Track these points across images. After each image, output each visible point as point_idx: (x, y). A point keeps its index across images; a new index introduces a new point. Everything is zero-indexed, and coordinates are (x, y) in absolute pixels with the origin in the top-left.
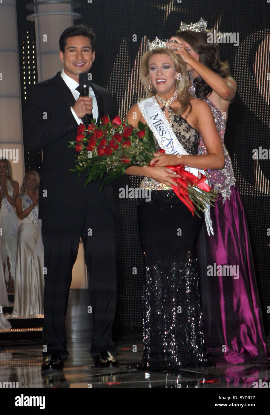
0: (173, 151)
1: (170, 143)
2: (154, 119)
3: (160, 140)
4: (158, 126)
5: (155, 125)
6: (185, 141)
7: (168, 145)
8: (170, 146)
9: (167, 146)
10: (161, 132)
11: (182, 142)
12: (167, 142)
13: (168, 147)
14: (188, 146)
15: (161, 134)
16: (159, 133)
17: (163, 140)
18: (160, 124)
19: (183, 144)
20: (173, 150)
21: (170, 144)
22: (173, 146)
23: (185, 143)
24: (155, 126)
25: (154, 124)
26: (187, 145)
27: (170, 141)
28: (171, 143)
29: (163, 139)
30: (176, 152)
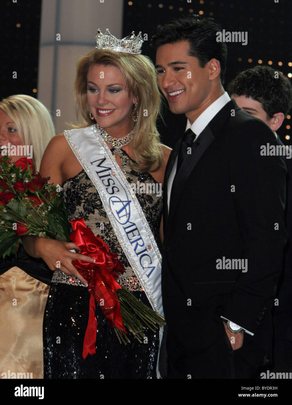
0: (128, 223)
1: (124, 208)
2: (99, 166)
3: (108, 201)
4: (106, 179)
5: (101, 174)
6: (151, 206)
7: (121, 210)
8: (123, 213)
9: (118, 213)
10: (111, 187)
11: (147, 208)
12: (120, 206)
13: (120, 215)
14: (153, 216)
15: (110, 190)
16: (107, 189)
17: (113, 202)
18: (109, 175)
19: (147, 212)
20: (128, 221)
21: (124, 210)
22: (129, 214)
23: (151, 210)
24: (100, 177)
25: (98, 173)
26: (153, 214)
27: (125, 203)
28: (127, 208)
29: (114, 199)
30: (134, 224)
